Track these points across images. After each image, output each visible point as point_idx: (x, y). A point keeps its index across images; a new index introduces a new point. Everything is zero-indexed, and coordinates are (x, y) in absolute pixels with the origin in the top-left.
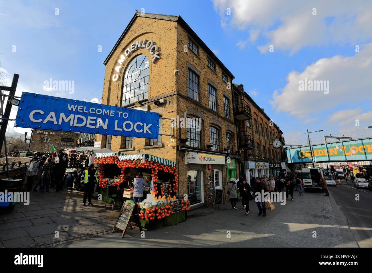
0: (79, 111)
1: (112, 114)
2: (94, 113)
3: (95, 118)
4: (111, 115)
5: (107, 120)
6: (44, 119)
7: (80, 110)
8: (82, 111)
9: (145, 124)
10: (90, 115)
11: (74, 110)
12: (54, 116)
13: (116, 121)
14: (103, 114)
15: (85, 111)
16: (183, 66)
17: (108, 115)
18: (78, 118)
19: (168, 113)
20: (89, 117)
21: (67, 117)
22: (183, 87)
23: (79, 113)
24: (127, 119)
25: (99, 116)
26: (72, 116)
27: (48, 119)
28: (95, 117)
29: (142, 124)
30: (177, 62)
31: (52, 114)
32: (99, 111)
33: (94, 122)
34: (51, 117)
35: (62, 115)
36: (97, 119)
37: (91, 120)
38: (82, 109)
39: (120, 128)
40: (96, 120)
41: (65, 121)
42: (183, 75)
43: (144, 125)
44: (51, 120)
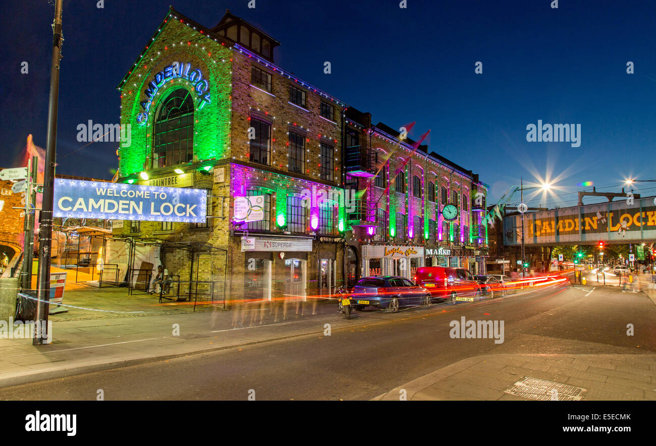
0: (108, 195)
1: (147, 196)
2: (126, 195)
3: (128, 202)
4: (145, 197)
5: (141, 203)
6: (73, 206)
7: (110, 193)
8: (112, 195)
9: (188, 206)
10: (122, 198)
11: (103, 194)
12: (83, 203)
13: (153, 204)
14: (137, 196)
15: (115, 195)
16: (242, 118)
17: (142, 197)
18: (109, 204)
19: (220, 187)
20: (120, 201)
21: (97, 202)
22: (242, 149)
23: (109, 198)
24: (165, 201)
25: (132, 199)
26: (101, 201)
27: (77, 206)
28: (127, 200)
29: (184, 206)
30: (232, 116)
31: (81, 200)
32: (131, 194)
33: (127, 207)
34: (80, 204)
35: (92, 201)
36: (130, 202)
37: (123, 204)
38: (112, 192)
39: (158, 212)
40: (129, 205)
41: (95, 207)
42: (241, 132)
43: (186, 207)
44: (80, 207)
